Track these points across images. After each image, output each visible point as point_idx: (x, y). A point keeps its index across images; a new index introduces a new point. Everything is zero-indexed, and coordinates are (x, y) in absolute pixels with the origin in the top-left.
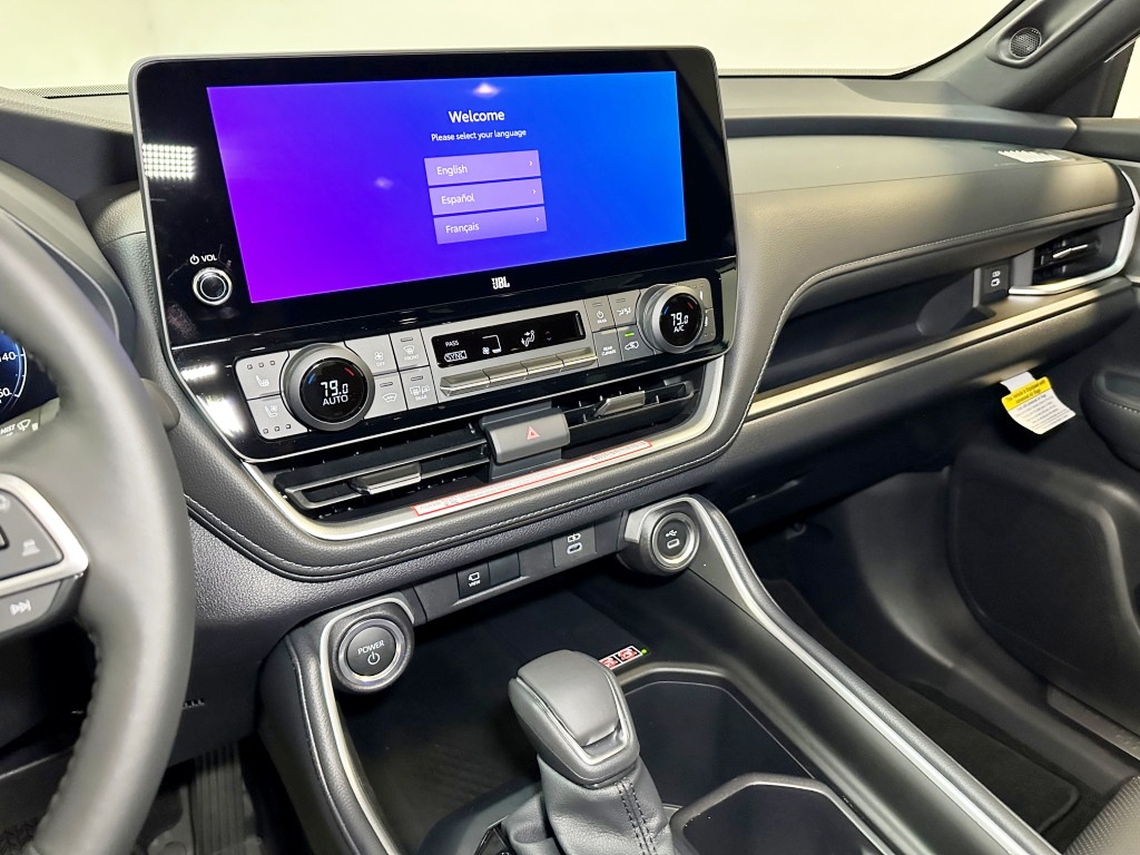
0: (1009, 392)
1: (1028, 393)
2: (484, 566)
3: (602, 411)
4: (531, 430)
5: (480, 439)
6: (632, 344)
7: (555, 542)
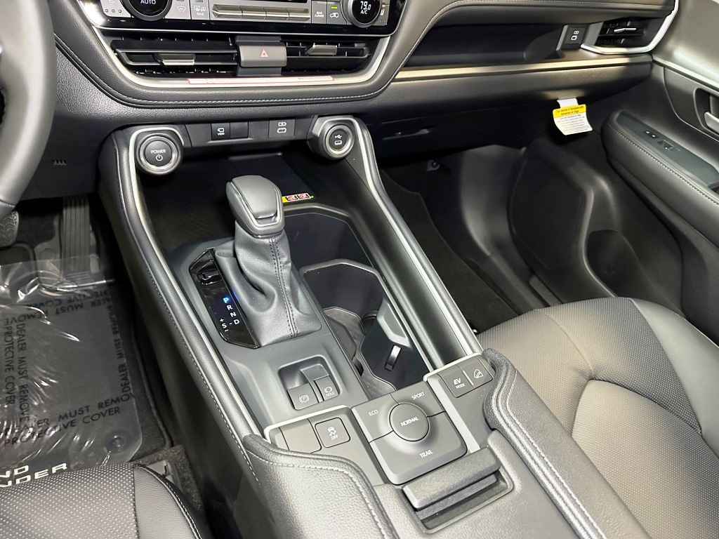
0: (559, 107)
1: (570, 111)
2: (227, 125)
3: (309, 52)
4: (264, 52)
5: (233, 49)
6: (335, 14)
7: (271, 122)
